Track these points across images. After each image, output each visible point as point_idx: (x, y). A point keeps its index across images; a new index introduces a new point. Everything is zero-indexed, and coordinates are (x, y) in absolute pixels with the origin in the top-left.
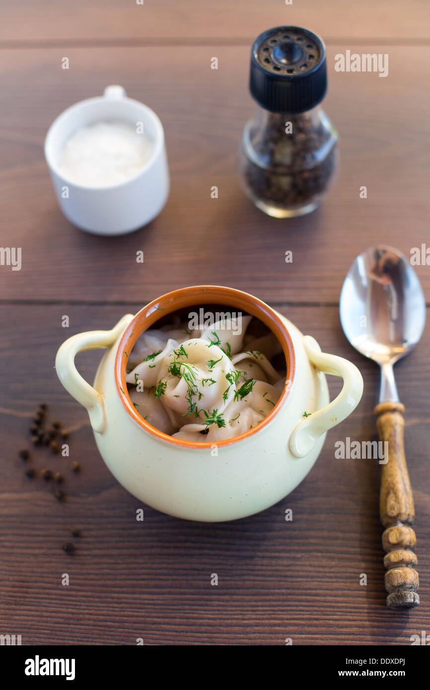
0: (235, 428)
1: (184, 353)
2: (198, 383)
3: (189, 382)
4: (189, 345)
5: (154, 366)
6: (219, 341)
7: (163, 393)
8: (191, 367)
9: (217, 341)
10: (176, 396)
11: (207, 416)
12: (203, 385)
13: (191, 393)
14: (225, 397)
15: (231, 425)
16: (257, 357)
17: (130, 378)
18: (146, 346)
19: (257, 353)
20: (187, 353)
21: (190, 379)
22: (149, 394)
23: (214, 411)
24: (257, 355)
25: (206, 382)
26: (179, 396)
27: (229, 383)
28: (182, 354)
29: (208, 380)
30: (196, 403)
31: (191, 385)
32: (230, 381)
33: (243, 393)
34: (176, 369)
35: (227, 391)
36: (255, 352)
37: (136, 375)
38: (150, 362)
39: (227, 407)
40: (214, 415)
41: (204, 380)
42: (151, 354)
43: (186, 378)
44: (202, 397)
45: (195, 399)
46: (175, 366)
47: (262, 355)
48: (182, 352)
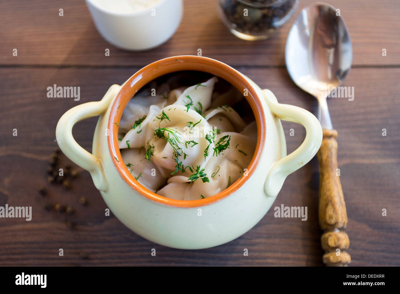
0: (217, 182)
1: (165, 117)
2: (181, 146)
3: (174, 146)
4: (169, 110)
5: (141, 131)
6: (192, 102)
7: (153, 155)
8: (174, 132)
9: (190, 102)
10: (164, 158)
11: (192, 172)
12: (186, 146)
13: (176, 155)
14: (206, 155)
15: (213, 179)
16: (226, 110)
17: (123, 144)
18: (132, 112)
19: (225, 107)
20: (168, 117)
21: (175, 143)
22: (140, 153)
23: (197, 167)
24: (226, 109)
25: (189, 143)
26: (167, 158)
27: (208, 142)
28: (165, 118)
29: (190, 142)
30: (182, 162)
31: (176, 148)
32: (209, 140)
33: (220, 148)
34: (161, 133)
35: (207, 149)
36: (223, 107)
37: (127, 142)
38: (137, 129)
39: (207, 163)
40: (197, 171)
41: (187, 142)
42: (137, 119)
43: (172, 143)
44: (187, 156)
45: (181, 159)
46: (159, 131)
47: (230, 108)
48: (164, 116)
